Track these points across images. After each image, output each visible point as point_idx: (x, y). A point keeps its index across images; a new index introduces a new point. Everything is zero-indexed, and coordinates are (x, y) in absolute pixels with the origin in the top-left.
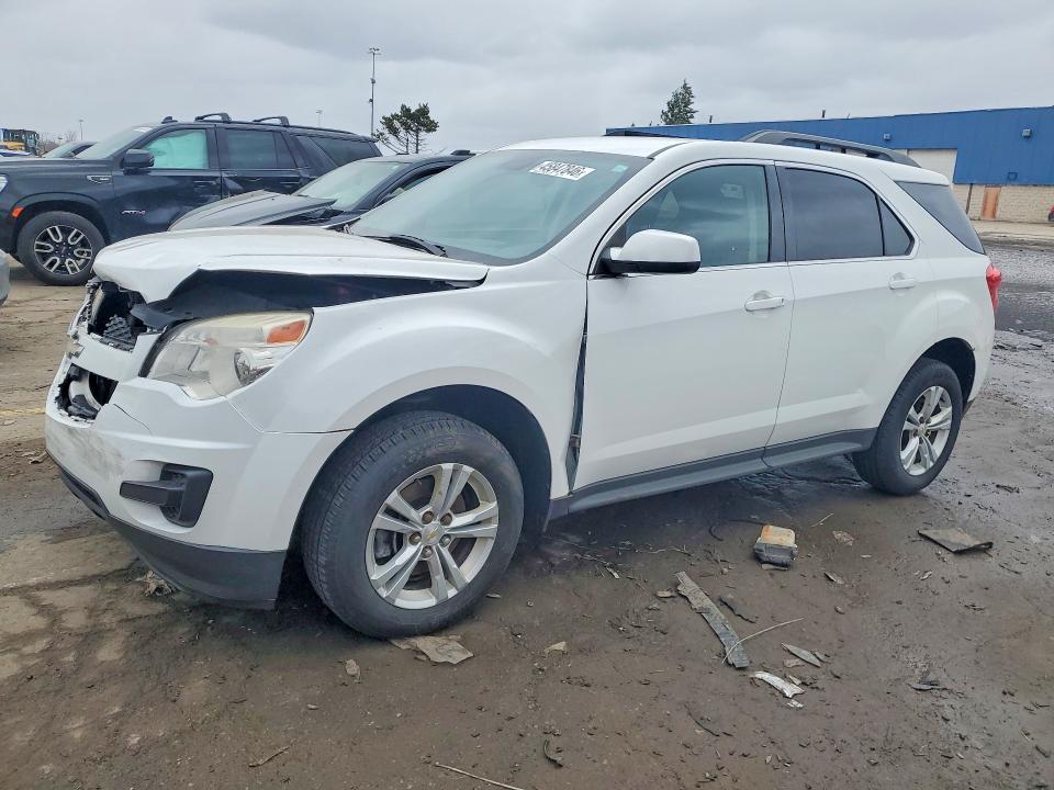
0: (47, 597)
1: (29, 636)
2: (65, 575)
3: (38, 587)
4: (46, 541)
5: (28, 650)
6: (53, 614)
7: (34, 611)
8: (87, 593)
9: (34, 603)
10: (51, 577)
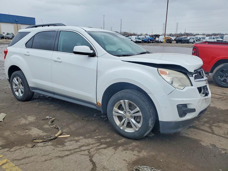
0: (209, 130)
1: (216, 126)
2: (203, 132)
3: (210, 133)
4: (202, 142)
5: (217, 125)
6: (210, 127)
7: (213, 129)
8: (202, 128)
9: (212, 130)
10: (207, 133)
